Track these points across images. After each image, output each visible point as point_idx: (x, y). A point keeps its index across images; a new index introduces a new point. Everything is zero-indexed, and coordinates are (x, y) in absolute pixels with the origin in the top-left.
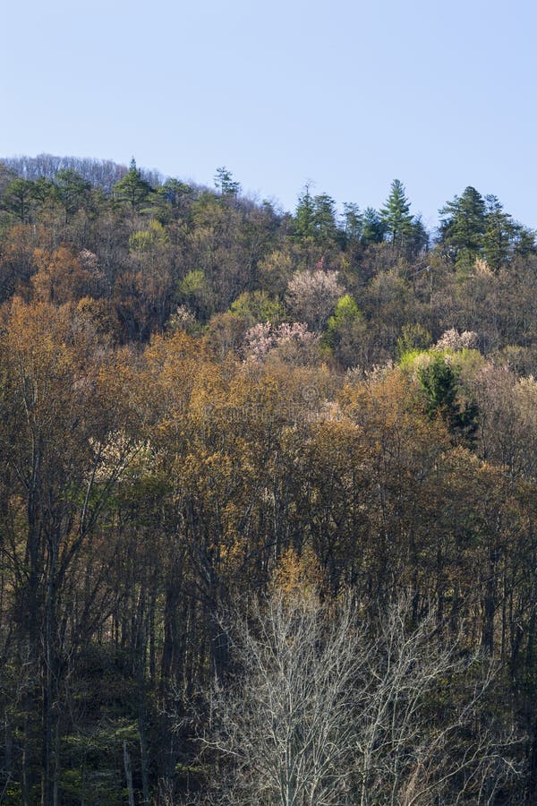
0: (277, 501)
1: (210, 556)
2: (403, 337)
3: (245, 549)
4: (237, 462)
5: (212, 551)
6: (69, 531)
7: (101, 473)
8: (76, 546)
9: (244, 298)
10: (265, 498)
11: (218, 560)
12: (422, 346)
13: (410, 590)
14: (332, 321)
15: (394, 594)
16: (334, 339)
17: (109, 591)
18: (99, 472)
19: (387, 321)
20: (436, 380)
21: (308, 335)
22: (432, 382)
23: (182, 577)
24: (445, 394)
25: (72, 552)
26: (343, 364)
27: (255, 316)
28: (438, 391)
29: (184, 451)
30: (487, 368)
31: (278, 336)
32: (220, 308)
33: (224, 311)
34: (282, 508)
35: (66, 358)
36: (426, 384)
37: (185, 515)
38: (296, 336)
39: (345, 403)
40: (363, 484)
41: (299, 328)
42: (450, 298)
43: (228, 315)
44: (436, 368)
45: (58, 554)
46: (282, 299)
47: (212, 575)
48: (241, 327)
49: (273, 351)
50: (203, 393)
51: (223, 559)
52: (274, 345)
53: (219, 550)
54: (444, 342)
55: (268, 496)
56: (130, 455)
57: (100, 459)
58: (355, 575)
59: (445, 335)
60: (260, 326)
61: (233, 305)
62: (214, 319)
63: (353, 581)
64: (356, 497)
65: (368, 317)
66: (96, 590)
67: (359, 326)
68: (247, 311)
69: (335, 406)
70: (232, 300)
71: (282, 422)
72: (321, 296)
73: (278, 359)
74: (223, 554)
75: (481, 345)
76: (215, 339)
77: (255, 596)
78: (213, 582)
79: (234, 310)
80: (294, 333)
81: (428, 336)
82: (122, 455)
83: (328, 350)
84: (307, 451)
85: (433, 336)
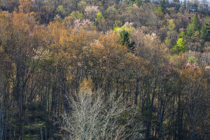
0: (82, 66)
1: (64, 80)
2: (115, 23)
3: (73, 78)
4: (72, 55)
5: (65, 78)
6: (27, 73)
7: (36, 57)
8: (29, 76)
9: (73, 13)
10: (79, 65)
11: (66, 81)
12: (120, 26)
13: (116, 89)
14: (96, 19)
15: (112, 91)
16: (97, 24)
17: (37, 88)
18: (35, 57)
19: (111, 19)
20: (124, 35)
21: (90, 22)
22: (123, 35)
23: (57, 85)
24: (126, 38)
25: (28, 78)
26: (99, 30)
27: (76, 17)
28: (124, 38)
29: (58, 52)
30: (137, 32)
31: (82, 23)
32: (67, 15)
33: (68, 16)
34: (83, 67)
35: (27, 27)
36: (121, 36)
37: (57, 69)
38: (87, 23)
39: (100, 40)
40: (104, 61)
41: (88, 21)
42: (127, 14)
43: (69, 17)
44: (124, 31)
45: (24, 78)
46: (83, 13)
47: (64, 85)
48: (72, 20)
49: (81, 26)
50: (63, 37)
51: (67, 80)
52: (81, 25)
53: (66, 78)
54: (125, 25)
55: (79, 64)
56: (44, 53)
57: (35, 54)
58: (102, 85)
59: (125, 23)
60: (77, 20)
61: (71, 14)
62: (66, 18)
63: (101, 87)
64: (102, 65)
65: (106, 18)
66: (34, 88)
67: (103, 20)
68: (74, 16)
69: (98, 41)
70: (70, 13)
71: (83, 45)
72: (93, 13)
73: (82, 29)
74: (67, 79)
75: (135, 26)
76: (66, 23)
77: (76, 90)
78: (65, 86)
79: (71, 16)
80: (86, 22)
81: (122, 23)
82: (42, 53)
83: (95, 26)
84: (90, 53)
85: (123, 23)
